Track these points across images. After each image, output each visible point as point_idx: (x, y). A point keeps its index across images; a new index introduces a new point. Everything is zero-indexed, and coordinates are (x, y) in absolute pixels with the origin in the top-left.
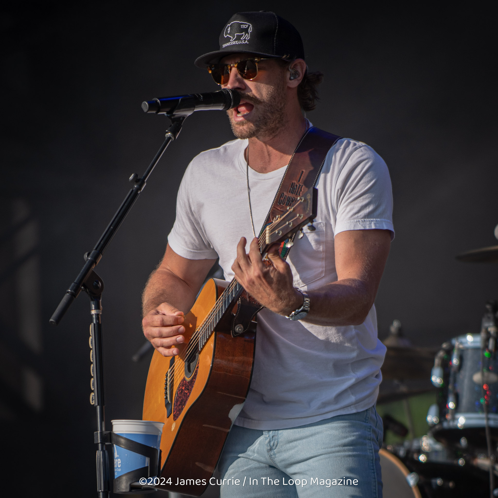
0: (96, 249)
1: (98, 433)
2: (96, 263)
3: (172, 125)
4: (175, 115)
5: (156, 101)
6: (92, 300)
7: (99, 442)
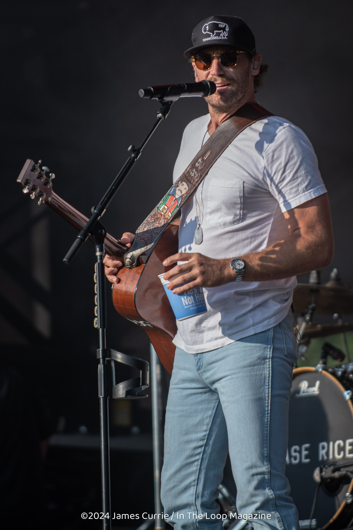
0: (101, 204)
1: (99, 351)
2: (100, 215)
3: (163, 108)
4: (164, 100)
5: (150, 89)
6: (97, 244)
7: (101, 357)
